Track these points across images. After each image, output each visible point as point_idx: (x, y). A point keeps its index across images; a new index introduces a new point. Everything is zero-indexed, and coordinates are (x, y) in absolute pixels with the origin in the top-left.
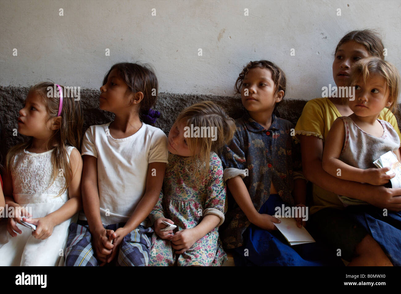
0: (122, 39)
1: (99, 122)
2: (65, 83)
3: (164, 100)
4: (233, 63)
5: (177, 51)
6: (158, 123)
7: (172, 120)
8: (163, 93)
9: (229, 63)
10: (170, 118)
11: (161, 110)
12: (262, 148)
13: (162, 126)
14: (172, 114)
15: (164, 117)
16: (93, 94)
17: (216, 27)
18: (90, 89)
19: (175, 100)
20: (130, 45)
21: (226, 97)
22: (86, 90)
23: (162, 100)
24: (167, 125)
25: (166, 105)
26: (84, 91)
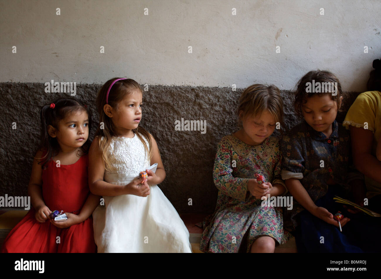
0: (189, 40)
1: (170, 114)
2: (140, 80)
3: (227, 94)
4: (290, 60)
5: (238, 49)
6: (221, 114)
7: (234, 112)
8: (226, 88)
9: (286, 59)
10: (232, 110)
11: (224, 103)
12: (326, 154)
13: (225, 117)
14: (234, 106)
15: (227, 109)
16: (164, 89)
17: (274, 26)
18: (161, 85)
19: (237, 93)
20: (196, 45)
21: (283, 91)
22: (158, 86)
23: (225, 94)
24: (229, 116)
25: (229, 98)
26: (156, 87)
